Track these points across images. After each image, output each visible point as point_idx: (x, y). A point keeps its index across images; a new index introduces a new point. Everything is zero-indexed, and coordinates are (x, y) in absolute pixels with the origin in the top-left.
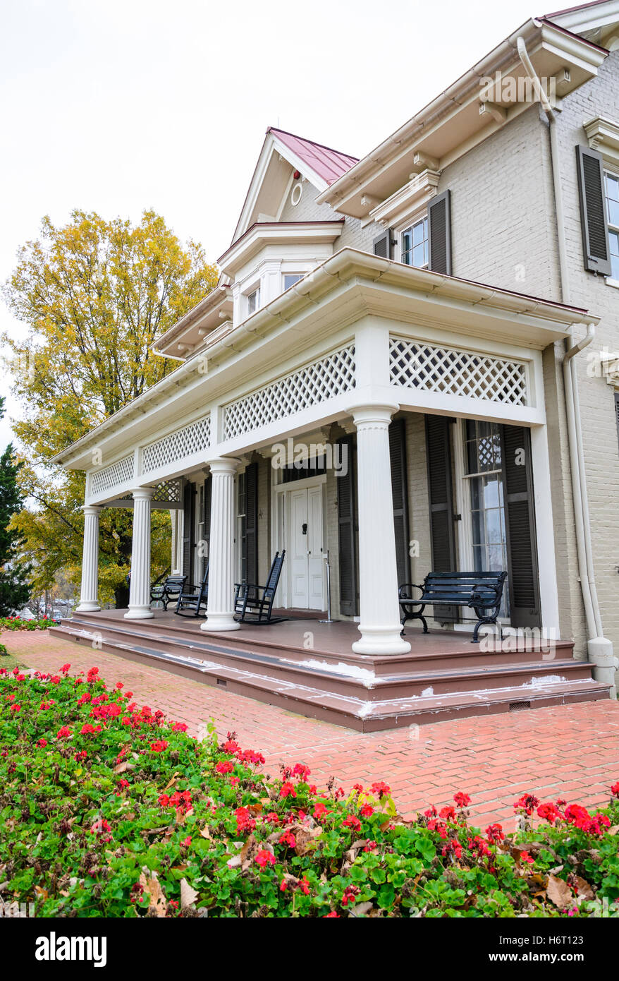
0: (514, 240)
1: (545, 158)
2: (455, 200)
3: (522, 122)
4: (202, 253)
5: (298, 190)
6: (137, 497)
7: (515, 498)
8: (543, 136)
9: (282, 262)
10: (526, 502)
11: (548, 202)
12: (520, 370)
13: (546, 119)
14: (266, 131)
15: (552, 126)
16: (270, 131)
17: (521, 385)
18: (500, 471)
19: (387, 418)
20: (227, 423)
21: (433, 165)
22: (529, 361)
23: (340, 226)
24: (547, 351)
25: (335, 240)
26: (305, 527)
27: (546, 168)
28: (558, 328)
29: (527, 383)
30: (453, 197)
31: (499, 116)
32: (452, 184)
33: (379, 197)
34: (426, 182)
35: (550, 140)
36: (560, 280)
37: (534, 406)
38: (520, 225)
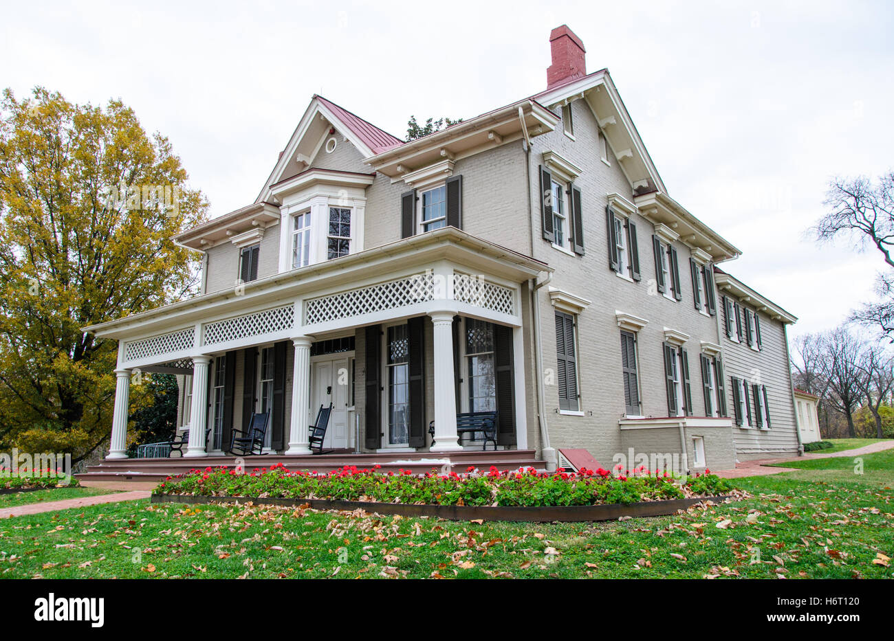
0: (505, 215)
1: (525, 171)
2: (465, 182)
3: (512, 147)
4: (170, 146)
5: (332, 143)
6: (197, 363)
7: (502, 369)
8: (525, 158)
9: (329, 197)
10: (509, 371)
11: (526, 197)
12: (510, 294)
13: (526, 149)
14: (312, 96)
15: (529, 154)
16: (316, 97)
17: (510, 303)
18: (492, 352)
19: (451, 319)
20: (310, 313)
21: (451, 157)
22: (514, 289)
23: (372, 178)
24: (524, 285)
25: (367, 188)
26: (329, 389)
27: (525, 178)
28: (533, 272)
29: (513, 302)
30: (464, 180)
31: (498, 140)
32: (463, 171)
33: (411, 168)
34: (447, 167)
35: (528, 161)
36: (532, 244)
37: (517, 315)
38: (509, 208)
